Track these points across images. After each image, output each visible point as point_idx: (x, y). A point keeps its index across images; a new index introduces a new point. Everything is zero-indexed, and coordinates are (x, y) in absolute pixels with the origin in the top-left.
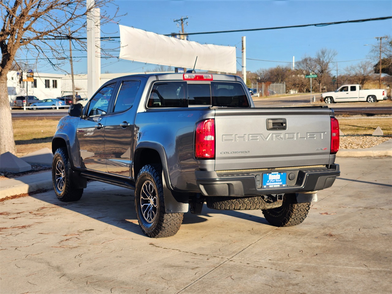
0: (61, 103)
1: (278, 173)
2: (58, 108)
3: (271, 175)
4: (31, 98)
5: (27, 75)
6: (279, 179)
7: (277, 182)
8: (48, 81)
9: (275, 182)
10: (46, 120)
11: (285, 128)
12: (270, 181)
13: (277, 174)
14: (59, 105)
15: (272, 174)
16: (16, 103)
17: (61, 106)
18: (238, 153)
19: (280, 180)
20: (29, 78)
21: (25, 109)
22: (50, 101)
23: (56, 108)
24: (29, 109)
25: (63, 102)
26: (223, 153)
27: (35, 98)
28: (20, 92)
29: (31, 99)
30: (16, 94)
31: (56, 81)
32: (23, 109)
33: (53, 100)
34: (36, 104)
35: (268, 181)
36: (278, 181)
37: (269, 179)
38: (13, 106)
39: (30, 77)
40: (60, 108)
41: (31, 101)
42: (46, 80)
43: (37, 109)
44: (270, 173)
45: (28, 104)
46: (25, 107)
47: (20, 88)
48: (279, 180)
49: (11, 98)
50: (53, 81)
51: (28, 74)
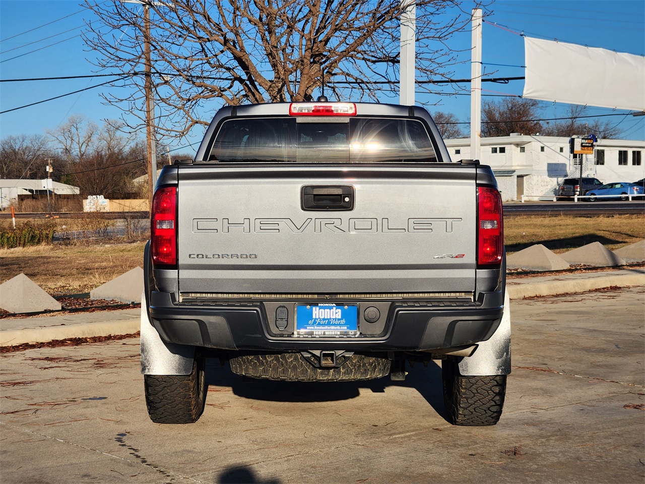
0: (636, 190)
1: (335, 305)
2: (630, 199)
3: (318, 308)
4: (590, 182)
5: (582, 143)
6: (340, 317)
7: (332, 325)
8: (626, 152)
9: (329, 324)
10: (562, 217)
11: (349, 207)
12: (315, 322)
13: (334, 308)
14: (634, 193)
15: (320, 308)
16: (563, 189)
17: (636, 194)
18: (230, 257)
19: (343, 321)
20: (586, 148)
21: (576, 200)
22: (618, 186)
23: (627, 198)
24: (584, 200)
25: (640, 189)
26: (195, 256)
27: (597, 183)
28: (573, 172)
29: (590, 184)
30: (566, 176)
31: (639, 153)
32: (573, 199)
33: (623, 185)
34: (593, 192)
35: (310, 322)
36: (337, 322)
37: (314, 317)
38: (559, 195)
39: (588, 146)
40: (633, 198)
41: (589, 186)
42: (620, 152)
43: (596, 199)
44: (316, 305)
45: (583, 192)
46: (576, 197)
47: (575, 166)
48: (339, 319)
49: (558, 182)
50: (634, 152)
51: (584, 141)
